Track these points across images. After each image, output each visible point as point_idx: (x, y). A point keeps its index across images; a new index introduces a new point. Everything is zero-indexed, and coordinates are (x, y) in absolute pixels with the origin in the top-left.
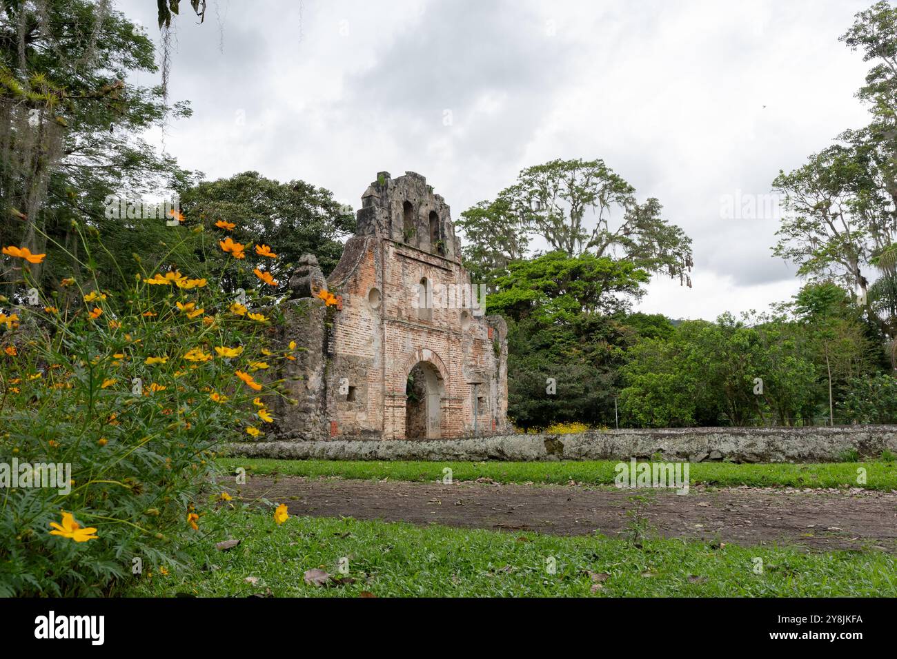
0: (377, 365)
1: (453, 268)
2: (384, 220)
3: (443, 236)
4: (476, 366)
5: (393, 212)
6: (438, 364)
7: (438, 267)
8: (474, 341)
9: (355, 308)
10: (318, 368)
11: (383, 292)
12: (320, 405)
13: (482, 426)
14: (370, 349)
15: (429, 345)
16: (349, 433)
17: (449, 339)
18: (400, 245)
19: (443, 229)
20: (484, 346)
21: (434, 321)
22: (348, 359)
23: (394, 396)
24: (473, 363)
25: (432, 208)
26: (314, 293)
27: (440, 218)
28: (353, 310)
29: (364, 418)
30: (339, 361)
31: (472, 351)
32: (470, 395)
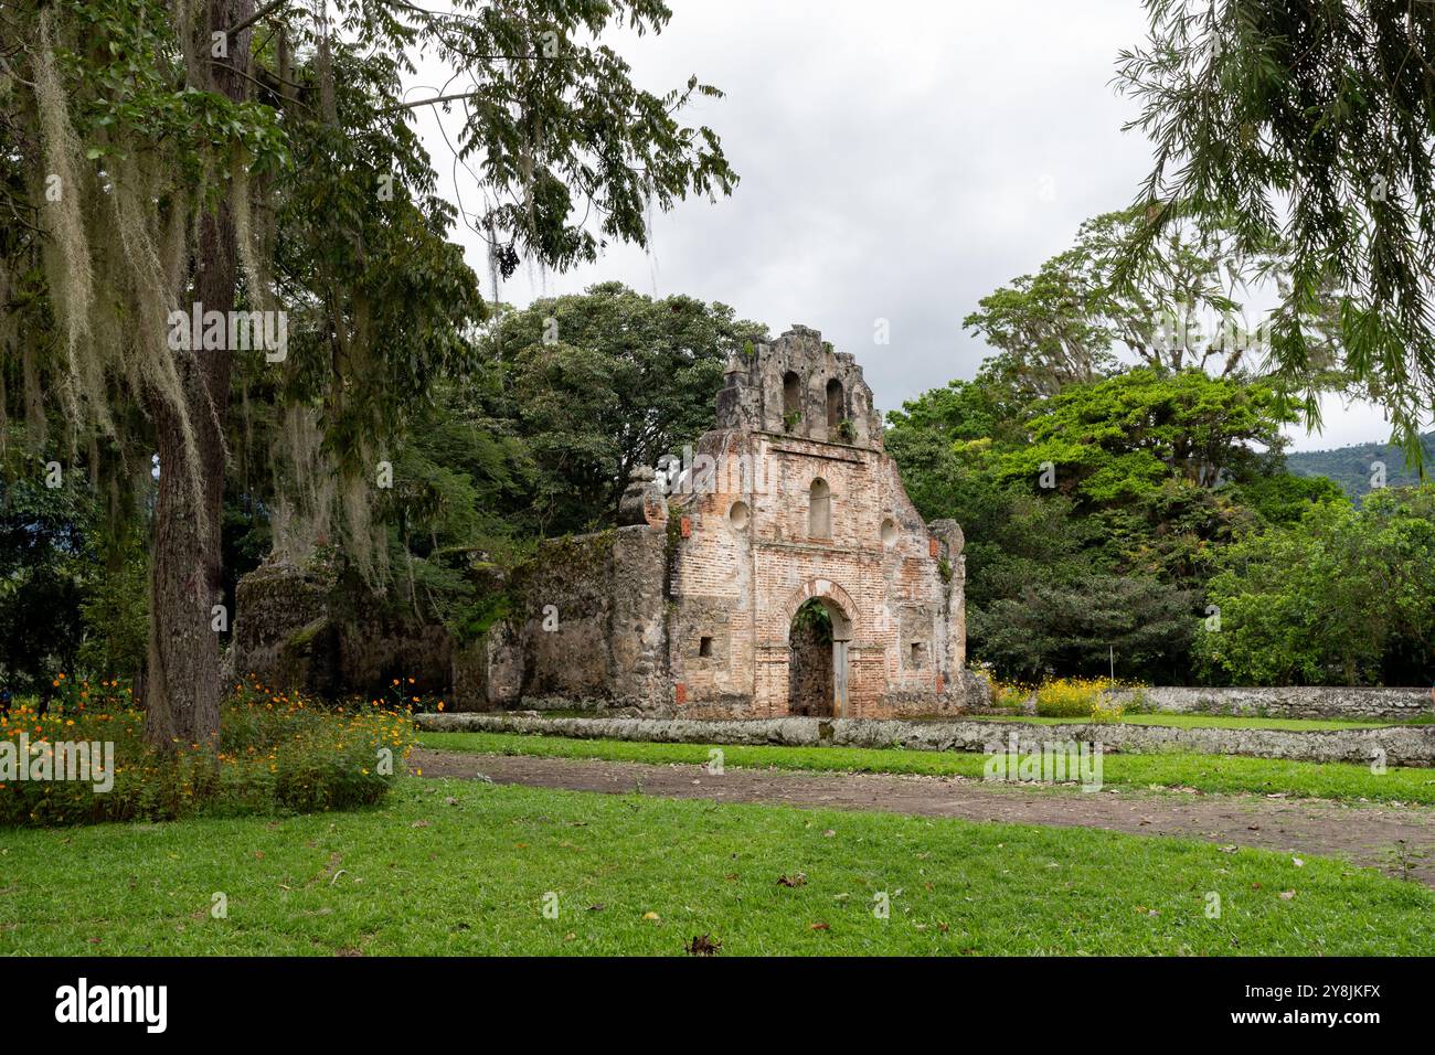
0: (743, 607)
1: (867, 458)
2: (754, 405)
3: (851, 413)
4: (908, 598)
5: (766, 392)
6: (841, 599)
7: (842, 460)
8: (905, 562)
9: (710, 531)
10: (657, 616)
11: (753, 506)
12: (660, 664)
13: (919, 685)
14: (733, 585)
15: (827, 573)
16: (703, 699)
17: (859, 562)
18: (778, 437)
19: (850, 403)
20: (922, 568)
21: (833, 538)
22: (701, 601)
23: (769, 648)
24: (903, 594)
25: (832, 374)
26: (648, 518)
27: (845, 386)
28: (706, 535)
29: (726, 678)
30: (686, 604)
31: (900, 576)
32: (898, 640)
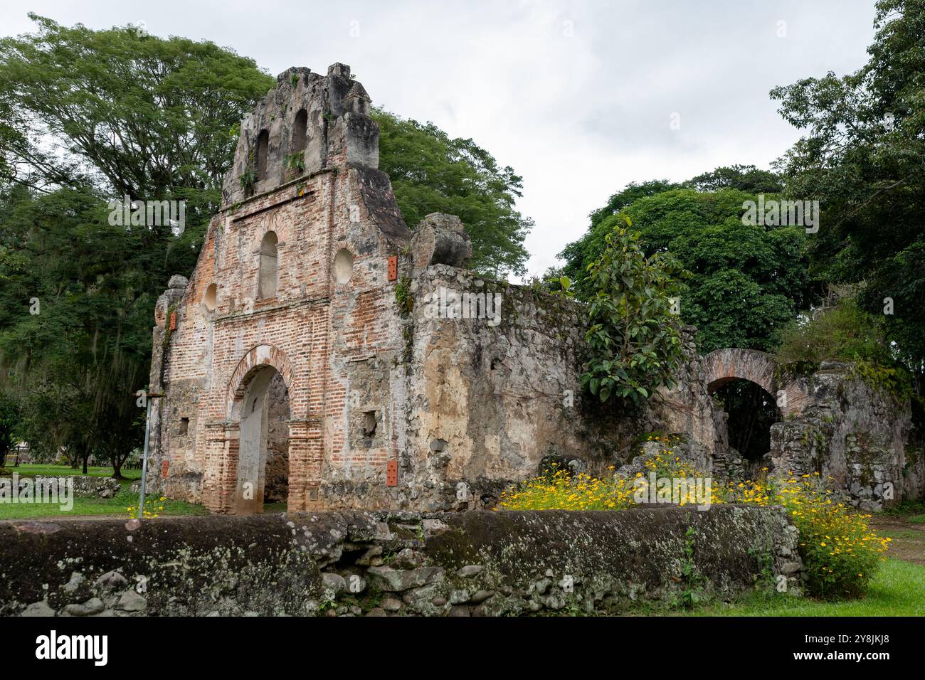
0: (208, 386)
4: (359, 349)
6: (279, 365)
7: (290, 201)
8: (360, 299)
9: (191, 320)
11: (218, 285)
14: (202, 366)
15: (268, 337)
16: (176, 475)
18: (239, 206)
20: (378, 303)
21: (278, 294)
22: (182, 384)
23: (211, 427)
24: (353, 344)
25: (299, 105)
26: (158, 321)
28: (188, 324)
29: (192, 456)
30: (172, 389)
